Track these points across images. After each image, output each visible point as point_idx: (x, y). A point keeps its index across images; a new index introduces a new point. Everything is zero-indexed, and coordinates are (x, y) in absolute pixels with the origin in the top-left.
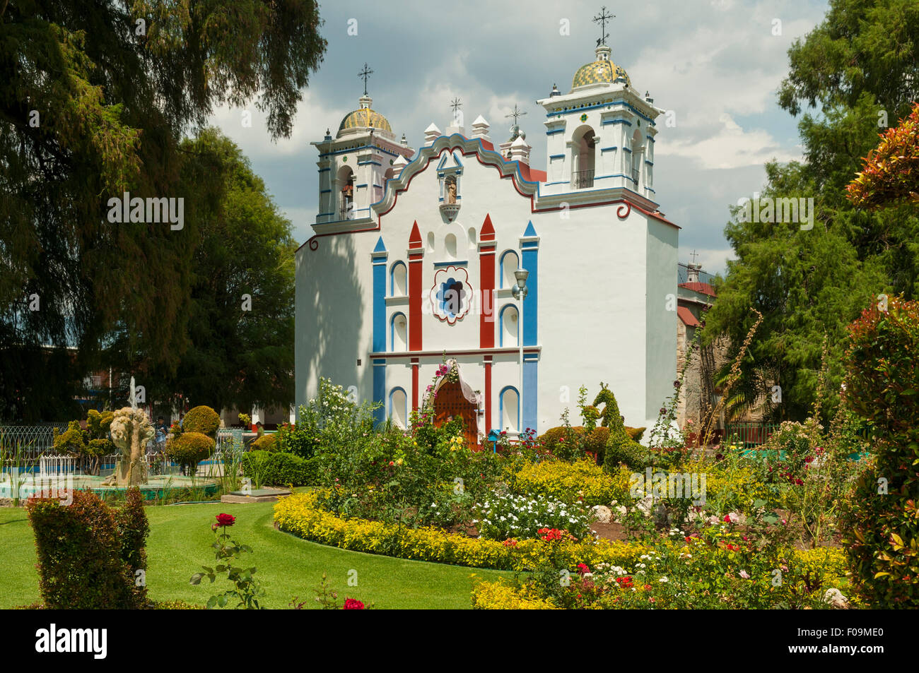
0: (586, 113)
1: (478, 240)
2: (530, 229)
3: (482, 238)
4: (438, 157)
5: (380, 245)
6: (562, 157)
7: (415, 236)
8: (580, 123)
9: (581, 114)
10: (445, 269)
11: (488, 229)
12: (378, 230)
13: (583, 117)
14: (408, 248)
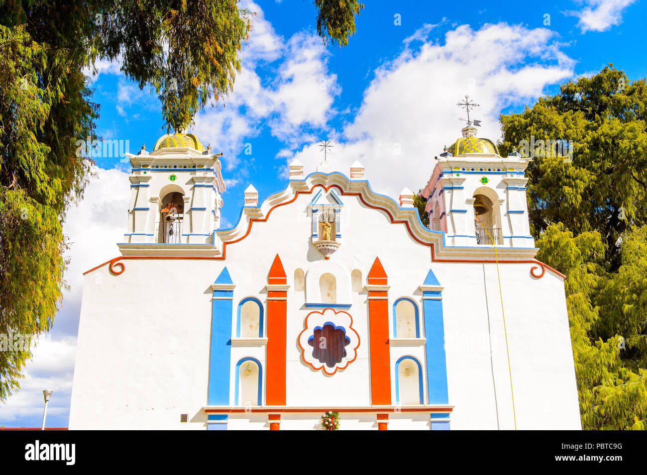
0: (487, 176)
1: (364, 283)
2: (431, 277)
3: (370, 282)
4: (310, 193)
5: (225, 276)
6: (465, 212)
7: (277, 271)
8: (481, 185)
9: (481, 176)
10: (321, 311)
11: (377, 272)
12: (223, 258)
13: (483, 179)
14: (266, 283)
